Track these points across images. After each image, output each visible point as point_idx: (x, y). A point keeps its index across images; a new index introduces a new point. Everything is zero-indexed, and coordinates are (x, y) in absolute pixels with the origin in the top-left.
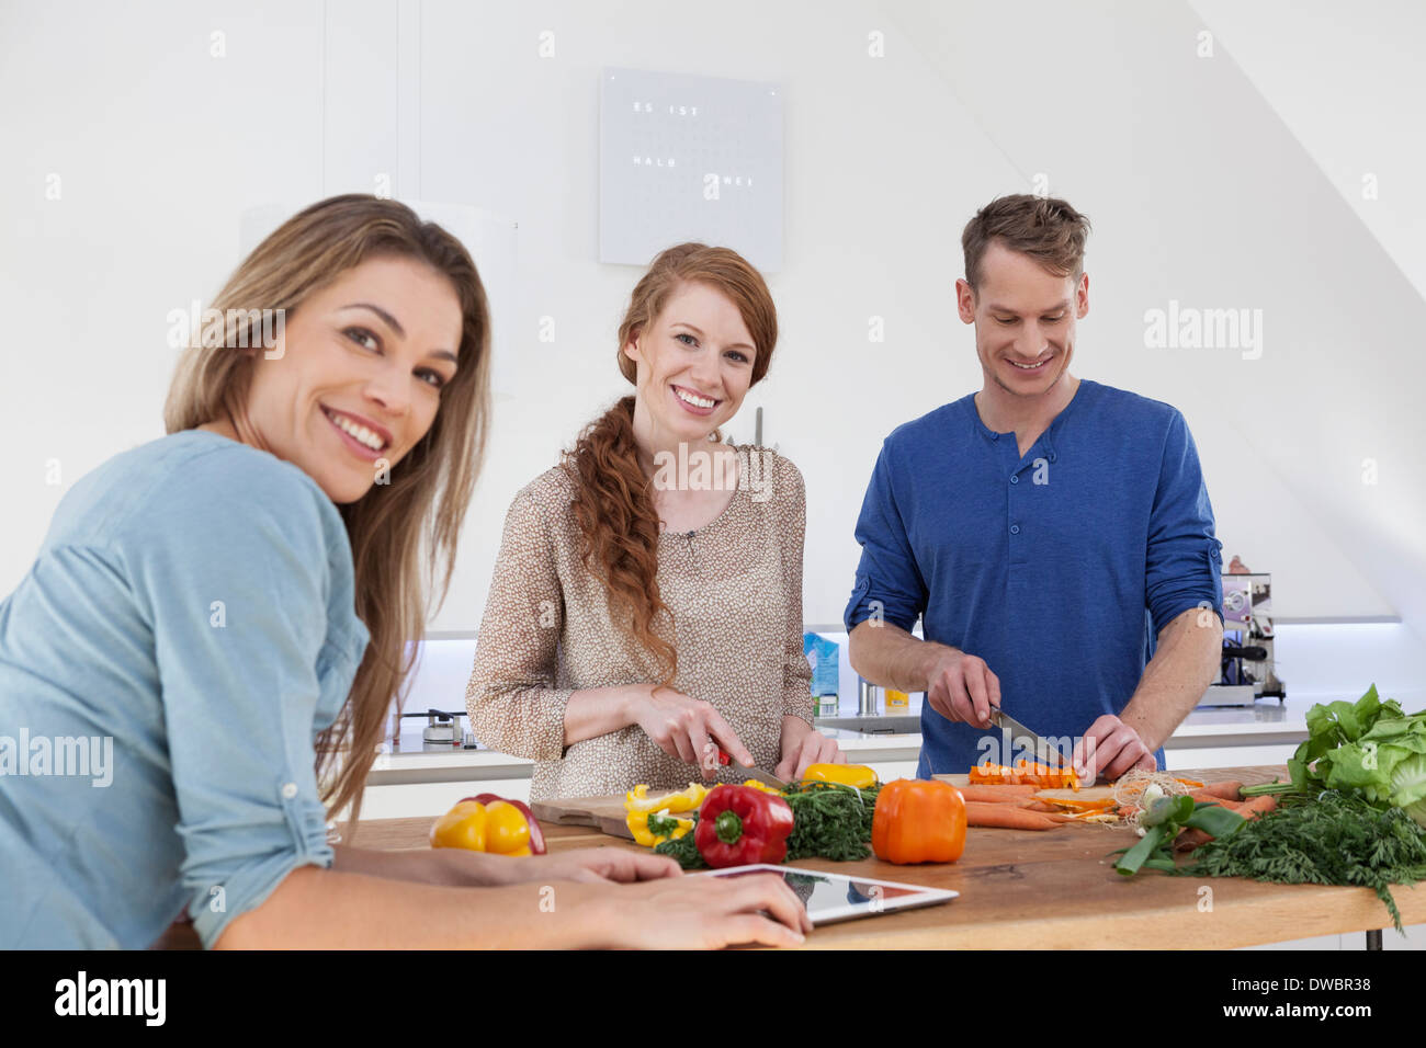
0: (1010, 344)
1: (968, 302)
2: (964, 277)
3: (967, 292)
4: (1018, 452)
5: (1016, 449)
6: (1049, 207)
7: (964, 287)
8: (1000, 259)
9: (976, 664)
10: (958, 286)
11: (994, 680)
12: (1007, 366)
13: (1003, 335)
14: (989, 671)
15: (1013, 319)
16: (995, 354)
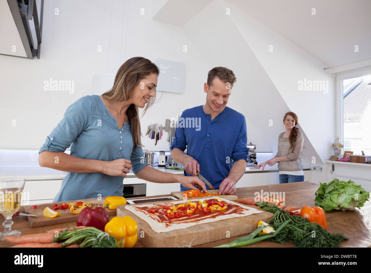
0: (215, 100)
1: (206, 88)
2: (206, 82)
3: (207, 85)
4: (211, 119)
5: (211, 118)
6: (230, 72)
7: (207, 84)
8: (217, 81)
9: (195, 162)
10: (205, 84)
11: (199, 165)
12: (213, 104)
13: (214, 98)
14: (198, 164)
15: (217, 95)
16: (211, 101)
